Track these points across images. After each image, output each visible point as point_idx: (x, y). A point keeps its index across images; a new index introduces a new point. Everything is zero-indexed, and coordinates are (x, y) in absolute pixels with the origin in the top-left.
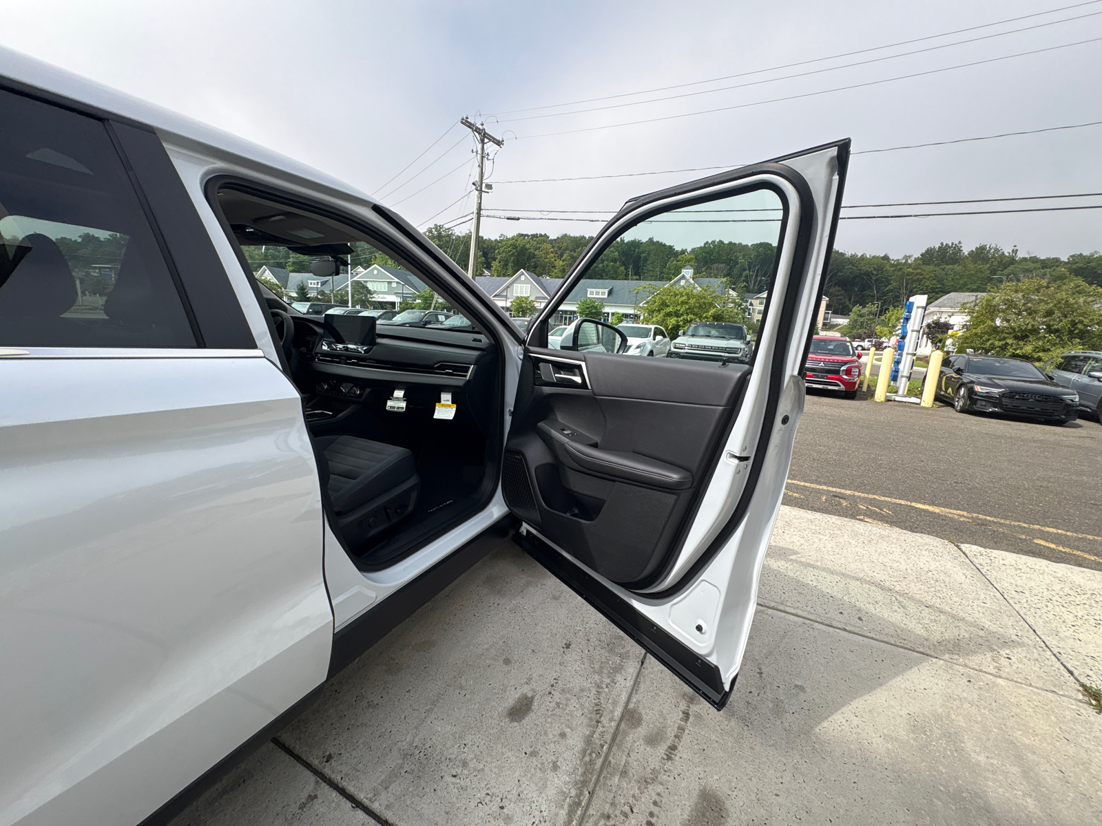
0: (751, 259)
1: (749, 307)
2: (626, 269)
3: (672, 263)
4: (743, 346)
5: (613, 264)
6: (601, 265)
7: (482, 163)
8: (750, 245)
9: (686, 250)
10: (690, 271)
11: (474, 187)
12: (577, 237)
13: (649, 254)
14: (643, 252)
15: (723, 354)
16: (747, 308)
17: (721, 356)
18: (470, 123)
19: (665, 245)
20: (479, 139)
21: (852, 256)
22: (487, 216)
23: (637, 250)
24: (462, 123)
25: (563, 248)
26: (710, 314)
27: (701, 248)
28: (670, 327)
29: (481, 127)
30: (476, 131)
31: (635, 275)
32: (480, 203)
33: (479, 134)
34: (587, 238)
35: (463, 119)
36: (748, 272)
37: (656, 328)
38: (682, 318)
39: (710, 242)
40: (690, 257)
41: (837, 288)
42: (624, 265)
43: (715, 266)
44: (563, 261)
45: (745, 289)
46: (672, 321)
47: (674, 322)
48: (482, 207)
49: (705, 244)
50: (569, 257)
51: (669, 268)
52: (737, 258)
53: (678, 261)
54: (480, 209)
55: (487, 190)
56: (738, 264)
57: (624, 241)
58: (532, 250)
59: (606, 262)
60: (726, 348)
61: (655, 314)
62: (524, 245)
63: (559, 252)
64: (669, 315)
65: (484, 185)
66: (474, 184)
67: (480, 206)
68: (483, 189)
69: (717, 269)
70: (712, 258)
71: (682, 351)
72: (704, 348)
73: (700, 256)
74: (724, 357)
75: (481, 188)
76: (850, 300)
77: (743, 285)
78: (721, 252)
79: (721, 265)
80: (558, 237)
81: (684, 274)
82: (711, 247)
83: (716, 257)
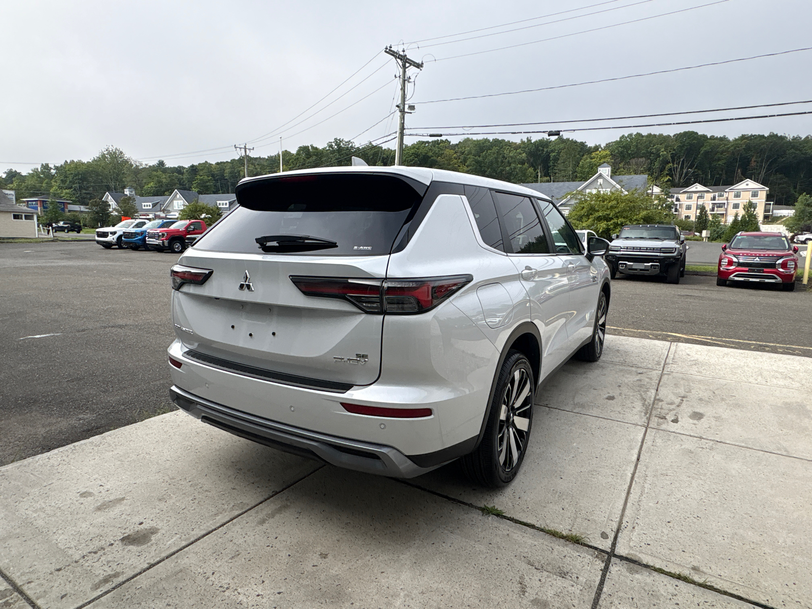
0: (674, 150)
1: (676, 203)
2: (535, 170)
3: (586, 161)
4: (678, 246)
5: (521, 166)
6: (508, 168)
7: (404, 86)
8: (672, 135)
9: (600, 145)
10: (607, 169)
11: (397, 108)
12: (480, 141)
13: (559, 153)
14: (552, 151)
15: (658, 254)
16: (674, 204)
17: (657, 256)
18: (394, 52)
19: (576, 142)
20: (401, 64)
21: (794, 139)
22: (410, 135)
23: (545, 150)
24: (386, 52)
25: (466, 152)
26: (640, 217)
27: (616, 142)
28: (601, 231)
29: (402, 53)
30: (399, 58)
31: (545, 176)
32: (403, 123)
33: (401, 60)
34: (491, 141)
35: (387, 48)
36: (671, 165)
37: (588, 233)
38: (612, 222)
39: (626, 136)
40: (604, 153)
41: (779, 176)
42: (533, 166)
43: (634, 161)
44: (467, 166)
45: (669, 183)
46: (603, 225)
47: (604, 226)
48: (405, 127)
49: (621, 138)
50: (473, 162)
51: (583, 167)
52: (658, 150)
53: (592, 159)
54: (402, 128)
55: (410, 111)
56: (660, 157)
57: (530, 140)
58: (434, 158)
59: (514, 165)
60: (661, 248)
61: (584, 219)
62: (426, 153)
63: (462, 157)
64: (599, 219)
65: (407, 107)
66: (398, 106)
67: (403, 126)
68: (406, 110)
69: (636, 164)
70: (630, 152)
71: (619, 253)
72: (640, 249)
73: (616, 151)
74: (660, 256)
75: (404, 108)
76: (795, 188)
77: (666, 180)
78: (639, 146)
79: (641, 160)
80: (460, 142)
81: (601, 173)
82: (627, 140)
83: (633, 151)
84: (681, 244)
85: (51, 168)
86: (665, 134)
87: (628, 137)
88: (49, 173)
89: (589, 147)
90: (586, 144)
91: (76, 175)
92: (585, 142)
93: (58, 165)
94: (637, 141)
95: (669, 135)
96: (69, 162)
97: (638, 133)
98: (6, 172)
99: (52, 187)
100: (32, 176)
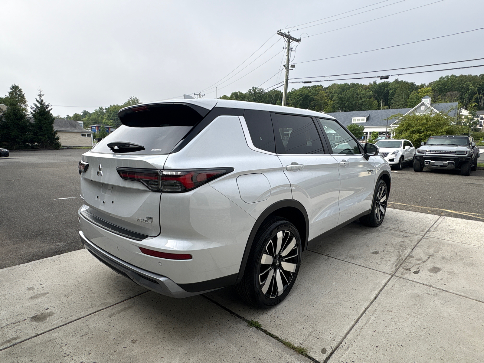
0: (480, 85)
1: (480, 121)
2: (378, 102)
3: (414, 95)
4: (469, 150)
5: (369, 99)
6: (360, 101)
7: (289, 54)
8: (478, 75)
9: (425, 84)
10: (428, 99)
11: (284, 67)
12: (342, 85)
13: (395, 90)
14: (391, 89)
15: (454, 155)
16: (479, 122)
17: (453, 156)
18: (282, 33)
19: (407, 83)
20: (287, 40)
22: (292, 83)
23: (386, 89)
24: (278, 34)
25: (333, 92)
26: (444, 130)
27: (436, 82)
28: (415, 140)
29: (287, 34)
30: (285, 37)
31: (385, 105)
32: (288, 76)
33: (287, 38)
34: (350, 84)
35: (278, 32)
36: (478, 95)
37: (405, 141)
38: (423, 134)
39: (444, 77)
40: (427, 89)
42: (377, 99)
43: (449, 93)
44: (333, 101)
45: (476, 107)
46: (416, 136)
47: (417, 137)
48: (289, 78)
49: (440, 79)
50: (337, 98)
51: (412, 98)
52: (468, 86)
53: (418, 93)
54: (287, 79)
55: (292, 68)
56: (469, 90)
57: (376, 83)
58: (313, 96)
59: (364, 99)
60: (456, 151)
61: (404, 132)
62: (307, 94)
63: (330, 96)
64: (413, 132)
65: (290, 66)
66: (284, 66)
67: (288, 77)
68: (290, 68)
69: (451, 95)
70: (446, 88)
71: (425, 154)
72: (440, 152)
73: (437, 87)
74: (455, 157)
75: (288, 67)
77: (473, 105)
78: (453, 83)
79: (455, 92)
80: (329, 86)
81: (423, 102)
82: (445, 80)
83: (449, 87)
84: (472, 148)
85: (103, 109)
86: (473, 75)
87: (445, 78)
88: (103, 112)
89: (417, 86)
90: (415, 84)
91: (115, 112)
92: (414, 83)
93: (107, 107)
94: (452, 80)
95: (476, 75)
96: (112, 106)
97: (452, 75)
98: (82, 112)
99: (103, 119)
100: (94, 113)
